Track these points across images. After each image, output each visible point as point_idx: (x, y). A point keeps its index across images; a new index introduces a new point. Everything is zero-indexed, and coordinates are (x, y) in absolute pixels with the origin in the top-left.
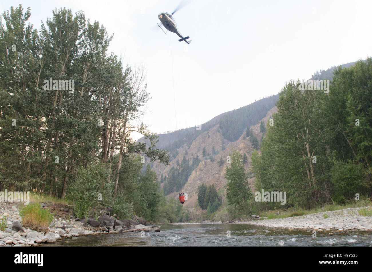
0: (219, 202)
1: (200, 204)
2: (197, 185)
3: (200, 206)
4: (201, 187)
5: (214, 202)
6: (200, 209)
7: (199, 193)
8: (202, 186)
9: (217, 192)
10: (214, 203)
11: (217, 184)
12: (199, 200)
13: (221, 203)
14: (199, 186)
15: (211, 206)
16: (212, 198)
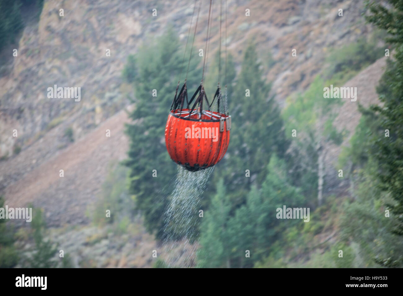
0: (291, 189)
1: (141, 200)
2: (117, 45)
3: (141, 217)
4: (152, 67)
5: (254, 187)
6: (139, 239)
7: (138, 115)
8: (165, 58)
9: (277, 112)
10: (254, 194)
11: (276, 47)
12: (138, 170)
13: (305, 192)
14: (132, 60)
15: (232, 213)
16: (243, 153)
